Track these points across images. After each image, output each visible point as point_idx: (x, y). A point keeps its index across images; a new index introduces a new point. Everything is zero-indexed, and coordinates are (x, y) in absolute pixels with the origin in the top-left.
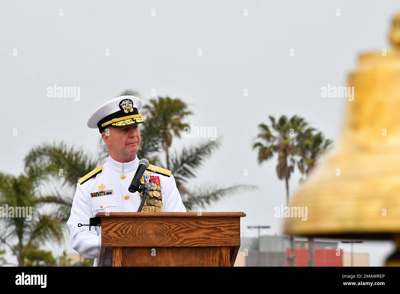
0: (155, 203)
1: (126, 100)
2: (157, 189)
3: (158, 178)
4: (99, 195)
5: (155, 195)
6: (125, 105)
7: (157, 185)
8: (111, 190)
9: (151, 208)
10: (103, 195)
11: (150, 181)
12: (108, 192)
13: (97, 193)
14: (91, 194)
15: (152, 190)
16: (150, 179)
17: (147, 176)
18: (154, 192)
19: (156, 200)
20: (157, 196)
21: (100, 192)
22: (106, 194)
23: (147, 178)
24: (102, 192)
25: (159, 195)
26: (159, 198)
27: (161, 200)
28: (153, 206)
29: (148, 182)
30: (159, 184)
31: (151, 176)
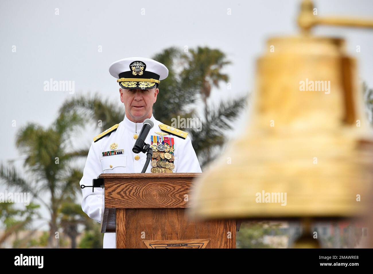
0: (166, 165)
1: (138, 63)
2: (169, 151)
3: (172, 139)
4: (110, 155)
5: (166, 157)
6: (136, 67)
7: (170, 147)
8: (121, 150)
9: (161, 170)
10: (113, 155)
11: (163, 143)
12: (119, 151)
13: (108, 152)
14: (103, 153)
15: (164, 152)
16: (163, 140)
17: (161, 137)
18: (166, 153)
19: (167, 162)
20: (168, 159)
21: (112, 152)
22: (116, 154)
23: (160, 139)
24: (113, 152)
25: (171, 157)
26: (170, 160)
27: (173, 162)
28: (163, 168)
29: (161, 143)
30: (172, 146)
31: (165, 138)
